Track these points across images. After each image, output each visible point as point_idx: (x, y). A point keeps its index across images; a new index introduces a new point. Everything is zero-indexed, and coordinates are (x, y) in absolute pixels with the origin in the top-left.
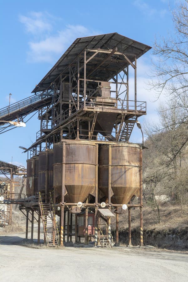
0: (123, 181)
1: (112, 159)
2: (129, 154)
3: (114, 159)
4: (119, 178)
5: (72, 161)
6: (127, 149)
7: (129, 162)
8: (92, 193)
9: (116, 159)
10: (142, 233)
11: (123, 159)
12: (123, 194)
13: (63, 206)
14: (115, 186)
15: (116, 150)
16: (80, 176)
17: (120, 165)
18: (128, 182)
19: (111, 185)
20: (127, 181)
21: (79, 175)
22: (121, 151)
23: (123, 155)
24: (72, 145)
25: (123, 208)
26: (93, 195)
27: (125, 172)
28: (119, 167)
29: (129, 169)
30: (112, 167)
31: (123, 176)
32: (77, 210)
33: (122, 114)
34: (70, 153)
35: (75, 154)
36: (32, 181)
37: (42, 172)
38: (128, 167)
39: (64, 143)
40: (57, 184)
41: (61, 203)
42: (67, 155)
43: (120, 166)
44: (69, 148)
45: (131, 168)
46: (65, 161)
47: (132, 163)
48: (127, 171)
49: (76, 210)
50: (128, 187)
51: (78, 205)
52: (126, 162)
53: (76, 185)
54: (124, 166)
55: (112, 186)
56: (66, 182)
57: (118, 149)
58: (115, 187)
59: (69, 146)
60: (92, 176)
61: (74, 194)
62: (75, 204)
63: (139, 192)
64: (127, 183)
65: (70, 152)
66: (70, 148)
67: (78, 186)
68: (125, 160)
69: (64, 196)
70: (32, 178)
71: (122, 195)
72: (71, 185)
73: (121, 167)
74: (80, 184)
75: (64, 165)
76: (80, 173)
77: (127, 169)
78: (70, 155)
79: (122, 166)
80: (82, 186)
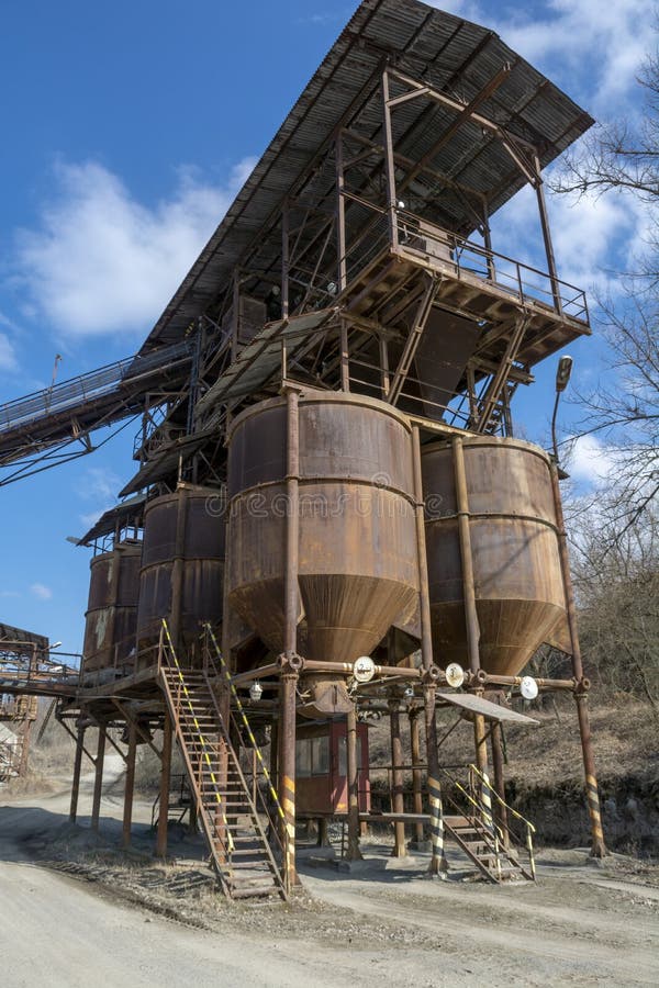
0: (523, 578)
1: (470, 491)
2: (530, 475)
3: (480, 492)
4: (506, 566)
5: (332, 470)
6: (522, 459)
7: (534, 506)
8: (407, 622)
9: (486, 492)
10: (595, 797)
11: (513, 493)
12: (518, 634)
13: (292, 670)
14: (493, 597)
15: (482, 458)
16: (369, 538)
17: (505, 512)
18: (540, 582)
19: (476, 596)
20: (537, 579)
21: (364, 531)
22: (501, 462)
23: (513, 475)
24: (331, 407)
25: (524, 694)
26: (412, 631)
27: (527, 543)
28: (501, 521)
29: (538, 532)
30: (473, 522)
31: (522, 559)
32: (339, 698)
33: (522, 310)
34: (322, 439)
35: (341, 443)
36: (105, 622)
37: (157, 569)
38: (534, 523)
39: (294, 398)
40: (258, 574)
41: (284, 660)
42: (307, 447)
43: (505, 516)
44: (313, 417)
45: (543, 531)
46: (297, 469)
47: (543, 513)
48: (533, 541)
49: (335, 702)
50: (542, 603)
51: (355, 673)
52: (526, 504)
53: (352, 573)
54: (519, 521)
55: (480, 597)
56: (304, 562)
57: (488, 458)
58: (491, 602)
59: (317, 409)
60: (409, 548)
61: (333, 623)
62: (345, 665)
63: (565, 631)
64: (537, 585)
65: (320, 432)
66: (318, 416)
67: (359, 581)
68: (520, 495)
69: (298, 626)
70: (105, 613)
71: (515, 637)
72: (327, 576)
73: (509, 521)
74: (370, 573)
75: (294, 487)
76: (368, 525)
77: (530, 532)
78: (322, 446)
79: (513, 517)
80: (377, 580)
